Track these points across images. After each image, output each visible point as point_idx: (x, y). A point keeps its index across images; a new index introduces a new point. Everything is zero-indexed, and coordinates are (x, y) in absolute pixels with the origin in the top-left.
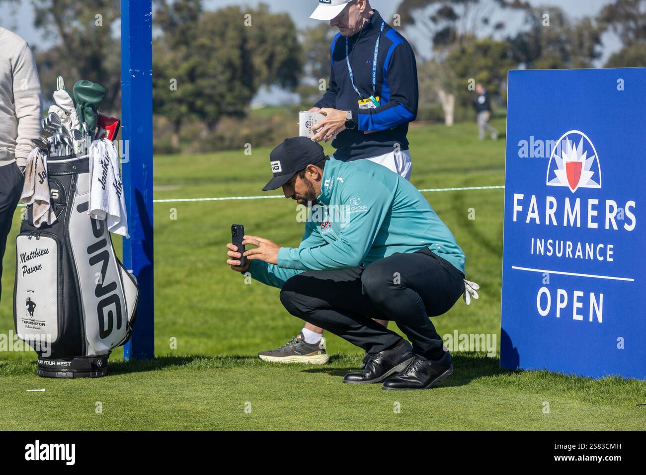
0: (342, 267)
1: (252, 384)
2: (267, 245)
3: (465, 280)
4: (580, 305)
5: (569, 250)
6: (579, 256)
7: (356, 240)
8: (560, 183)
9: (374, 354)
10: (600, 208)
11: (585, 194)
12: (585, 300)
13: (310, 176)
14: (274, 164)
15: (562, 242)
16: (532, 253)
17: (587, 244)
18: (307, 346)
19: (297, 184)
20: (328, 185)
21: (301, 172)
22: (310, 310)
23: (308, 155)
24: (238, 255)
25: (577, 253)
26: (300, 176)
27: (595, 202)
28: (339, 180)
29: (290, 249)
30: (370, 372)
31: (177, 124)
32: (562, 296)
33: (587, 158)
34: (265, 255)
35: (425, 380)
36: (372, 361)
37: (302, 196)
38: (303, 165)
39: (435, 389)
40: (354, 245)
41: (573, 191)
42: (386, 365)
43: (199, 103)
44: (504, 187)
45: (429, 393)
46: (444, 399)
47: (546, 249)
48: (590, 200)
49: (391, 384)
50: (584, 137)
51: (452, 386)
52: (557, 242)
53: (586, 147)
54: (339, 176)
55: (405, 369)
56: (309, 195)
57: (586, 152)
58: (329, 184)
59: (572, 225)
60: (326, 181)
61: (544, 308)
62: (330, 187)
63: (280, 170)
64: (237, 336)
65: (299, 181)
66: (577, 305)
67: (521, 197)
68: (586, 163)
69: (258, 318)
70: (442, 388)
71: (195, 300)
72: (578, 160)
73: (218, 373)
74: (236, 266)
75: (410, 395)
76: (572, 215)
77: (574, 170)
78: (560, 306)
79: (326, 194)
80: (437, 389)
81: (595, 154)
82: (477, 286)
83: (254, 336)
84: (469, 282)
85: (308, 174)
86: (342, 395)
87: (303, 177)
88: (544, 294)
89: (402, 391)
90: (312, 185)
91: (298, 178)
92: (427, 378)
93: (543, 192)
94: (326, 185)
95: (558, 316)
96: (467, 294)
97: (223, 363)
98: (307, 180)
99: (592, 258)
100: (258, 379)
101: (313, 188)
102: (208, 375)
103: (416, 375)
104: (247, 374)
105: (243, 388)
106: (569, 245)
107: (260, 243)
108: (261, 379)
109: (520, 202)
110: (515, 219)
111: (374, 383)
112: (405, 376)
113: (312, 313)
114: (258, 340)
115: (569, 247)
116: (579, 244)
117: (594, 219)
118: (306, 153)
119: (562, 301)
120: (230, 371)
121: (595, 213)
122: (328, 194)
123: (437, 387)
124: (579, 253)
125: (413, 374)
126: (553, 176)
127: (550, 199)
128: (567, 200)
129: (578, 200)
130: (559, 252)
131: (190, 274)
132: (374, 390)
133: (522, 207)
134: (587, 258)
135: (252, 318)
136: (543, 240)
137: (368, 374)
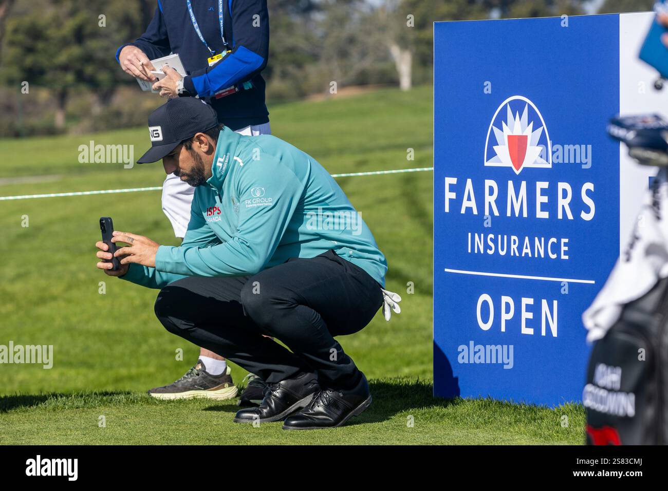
0: (239, 273)
1: (119, 428)
2: (143, 243)
3: (383, 290)
4: (530, 315)
5: (514, 247)
6: (527, 254)
7: (259, 240)
8: (501, 162)
9: (273, 383)
10: (551, 192)
11: (532, 175)
12: (535, 309)
13: (200, 148)
14: (154, 131)
15: (505, 237)
16: (469, 251)
17: (536, 238)
18: (210, 378)
19: (181, 157)
20: (221, 165)
21: (187, 142)
22: (189, 327)
23: (196, 121)
24: (109, 256)
25: (525, 251)
26: (186, 146)
27: (545, 185)
28: (236, 160)
29: (172, 248)
30: (268, 408)
31: (62, 97)
32: (507, 305)
33: (533, 130)
34: (140, 256)
35: (336, 416)
36: (270, 394)
37: (188, 172)
38: (190, 133)
39: (349, 426)
40: (255, 246)
41: (517, 172)
42: (288, 399)
43: (89, 70)
44: (433, 169)
45: (342, 432)
46: (359, 439)
47: (487, 246)
48: (538, 183)
49: (293, 422)
50: (529, 105)
51: (371, 422)
52: (500, 236)
53: (532, 117)
54: (237, 154)
55: (311, 403)
56: (197, 171)
57: (532, 123)
58: (223, 163)
59: (517, 215)
60: (220, 159)
61: (485, 321)
62: (224, 168)
63: (161, 138)
64: (126, 365)
65: (184, 154)
66: (526, 315)
67: (453, 181)
68: (533, 136)
69: (152, 341)
70: (357, 426)
71: (74, 320)
72: (523, 132)
73: (78, 415)
74: (109, 270)
75: (316, 435)
76: (517, 202)
77: (518, 146)
78: (505, 317)
79: (218, 176)
80: (352, 427)
81: (542, 125)
82: (398, 298)
83: (147, 365)
84: (388, 292)
85: (196, 145)
86: (230, 438)
87: (189, 148)
88: (485, 303)
89: (308, 431)
90: (201, 159)
91: (183, 150)
92: (339, 413)
93: (480, 174)
94: (218, 164)
95: (503, 329)
96: (387, 308)
97: (85, 401)
98: (194, 152)
99: (543, 256)
100: (127, 420)
101: (201, 163)
102: (66, 417)
103: (325, 410)
104: (114, 415)
105: (107, 433)
106: (515, 241)
107: (134, 241)
108: (132, 420)
109: (452, 188)
110: (447, 210)
111: (274, 421)
112: (311, 412)
113: (194, 331)
114: (151, 369)
115: (515, 243)
116: (527, 238)
117: (544, 207)
118: (194, 118)
119: (508, 311)
120: (93, 411)
121: (545, 199)
122: (221, 176)
123: (351, 424)
124: (527, 250)
125: (321, 409)
126: (492, 154)
127: (489, 183)
128: (510, 183)
129: (524, 184)
130: (503, 250)
131: (69, 287)
132: (272, 431)
133: (455, 194)
134: (536, 256)
135: (146, 341)
136: (482, 235)
137: (265, 411)
